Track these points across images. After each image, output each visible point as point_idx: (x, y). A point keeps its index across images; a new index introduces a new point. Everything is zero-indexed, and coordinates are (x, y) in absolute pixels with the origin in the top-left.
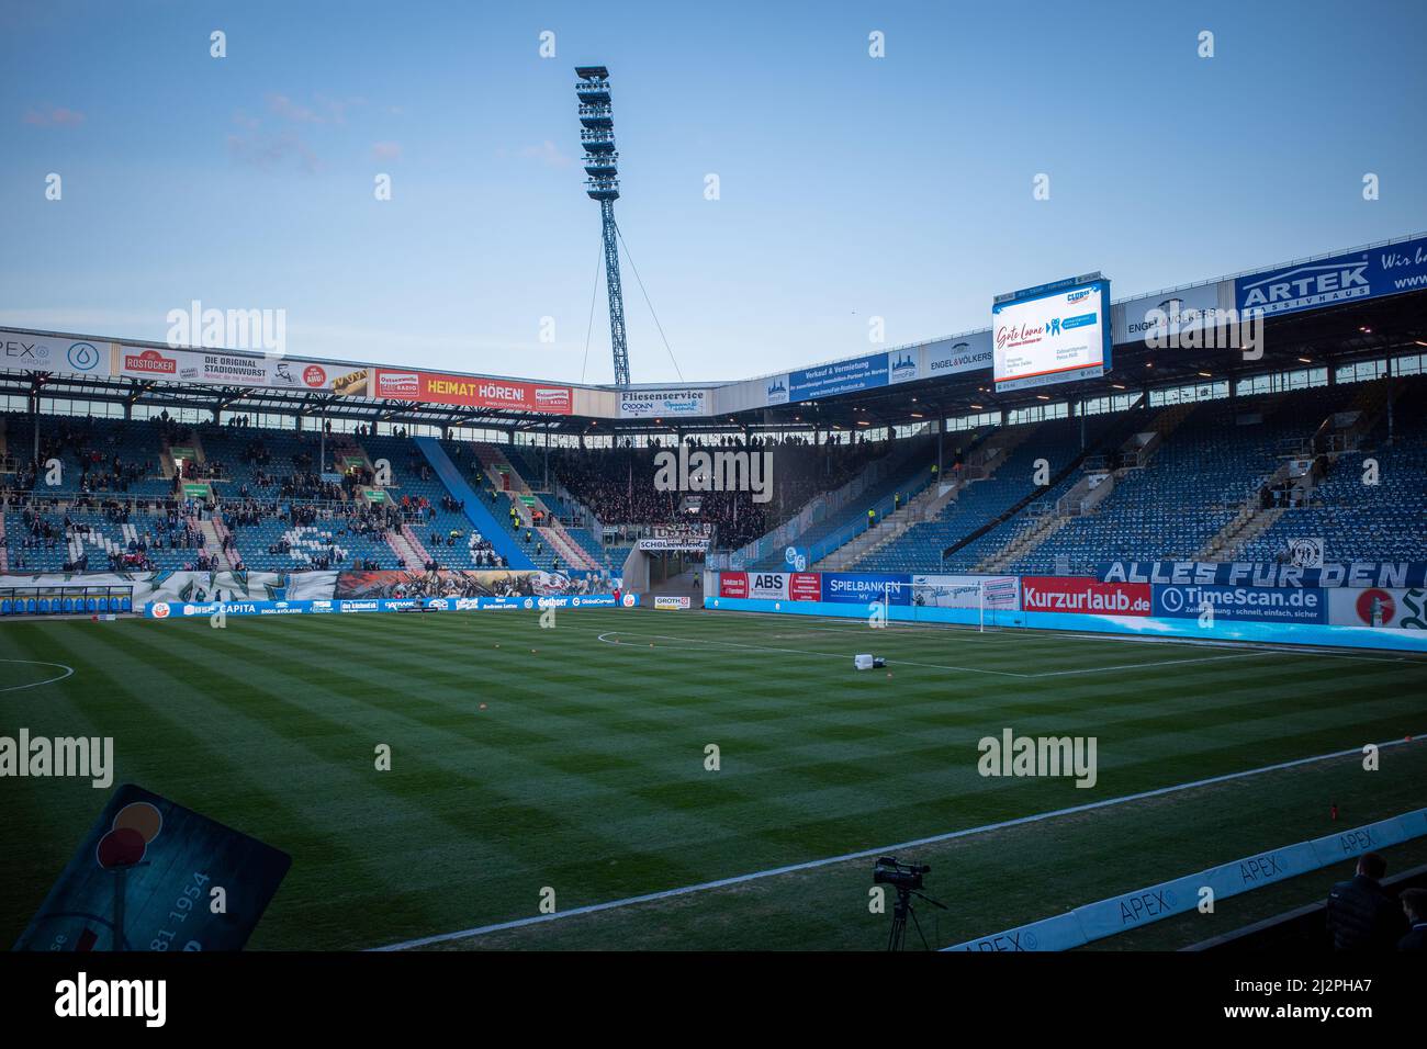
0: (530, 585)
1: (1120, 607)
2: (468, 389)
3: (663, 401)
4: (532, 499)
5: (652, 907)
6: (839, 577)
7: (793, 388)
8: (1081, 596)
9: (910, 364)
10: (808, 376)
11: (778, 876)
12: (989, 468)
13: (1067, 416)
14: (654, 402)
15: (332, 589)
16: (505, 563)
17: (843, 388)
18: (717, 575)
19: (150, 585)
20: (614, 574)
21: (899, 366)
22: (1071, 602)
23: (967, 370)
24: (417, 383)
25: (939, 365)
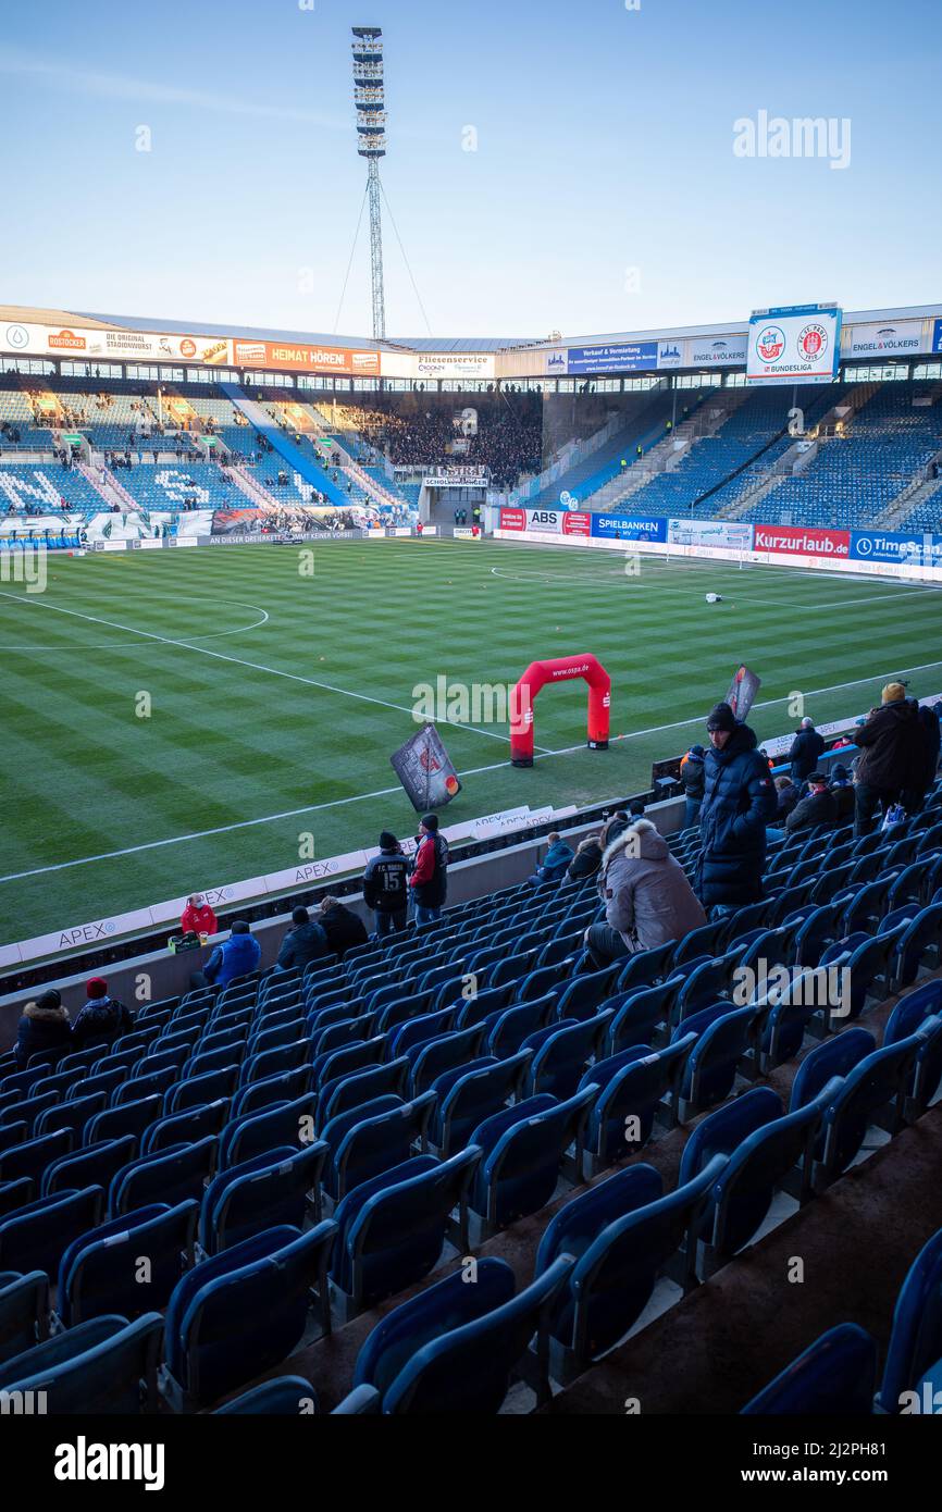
0: (351, 518)
1: (827, 550)
2: (303, 356)
3: (453, 364)
6: (606, 517)
7: (571, 362)
8: (799, 541)
9: (676, 354)
10: (586, 353)
12: (713, 428)
14: (446, 364)
15: (210, 525)
16: (326, 499)
17: (616, 367)
18: (497, 510)
20: (412, 508)
21: (667, 354)
22: (791, 545)
23: (723, 364)
24: (264, 351)
25: (700, 358)
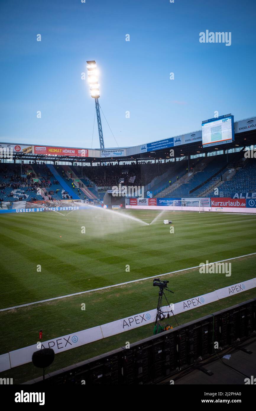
1: (237, 205)
2: (60, 151)
3: (113, 153)
4: (78, 180)
5: (98, 292)
6: (161, 199)
7: (148, 148)
8: (227, 203)
9: (179, 140)
10: (152, 144)
11: (134, 283)
12: (202, 169)
13: (223, 154)
14: (110, 153)
15: (25, 206)
16: (71, 198)
17: (161, 148)
18: (129, 199)
20: (101, 200)
21: (177, 141)
22: (224, 204)
23: (195, 141)
24: (46, 149)
25: (187, 141)
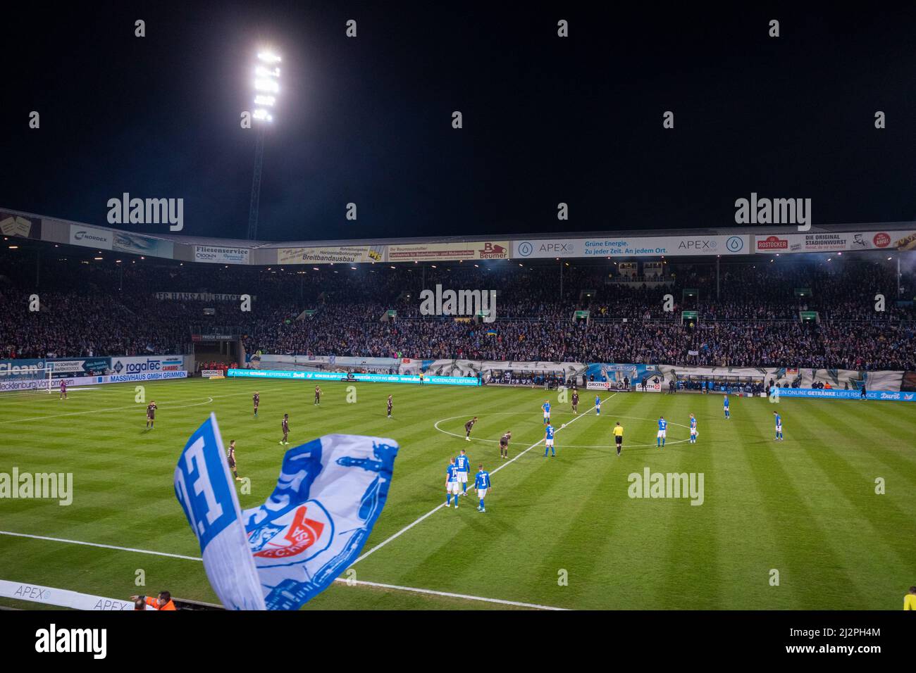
19: (776, 376)
